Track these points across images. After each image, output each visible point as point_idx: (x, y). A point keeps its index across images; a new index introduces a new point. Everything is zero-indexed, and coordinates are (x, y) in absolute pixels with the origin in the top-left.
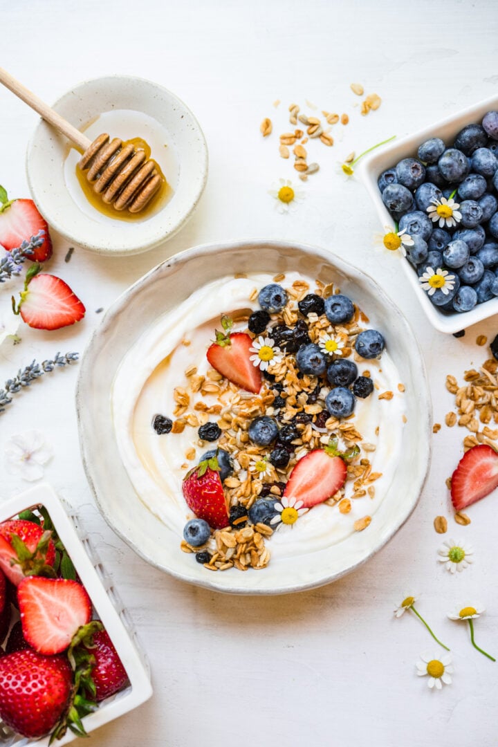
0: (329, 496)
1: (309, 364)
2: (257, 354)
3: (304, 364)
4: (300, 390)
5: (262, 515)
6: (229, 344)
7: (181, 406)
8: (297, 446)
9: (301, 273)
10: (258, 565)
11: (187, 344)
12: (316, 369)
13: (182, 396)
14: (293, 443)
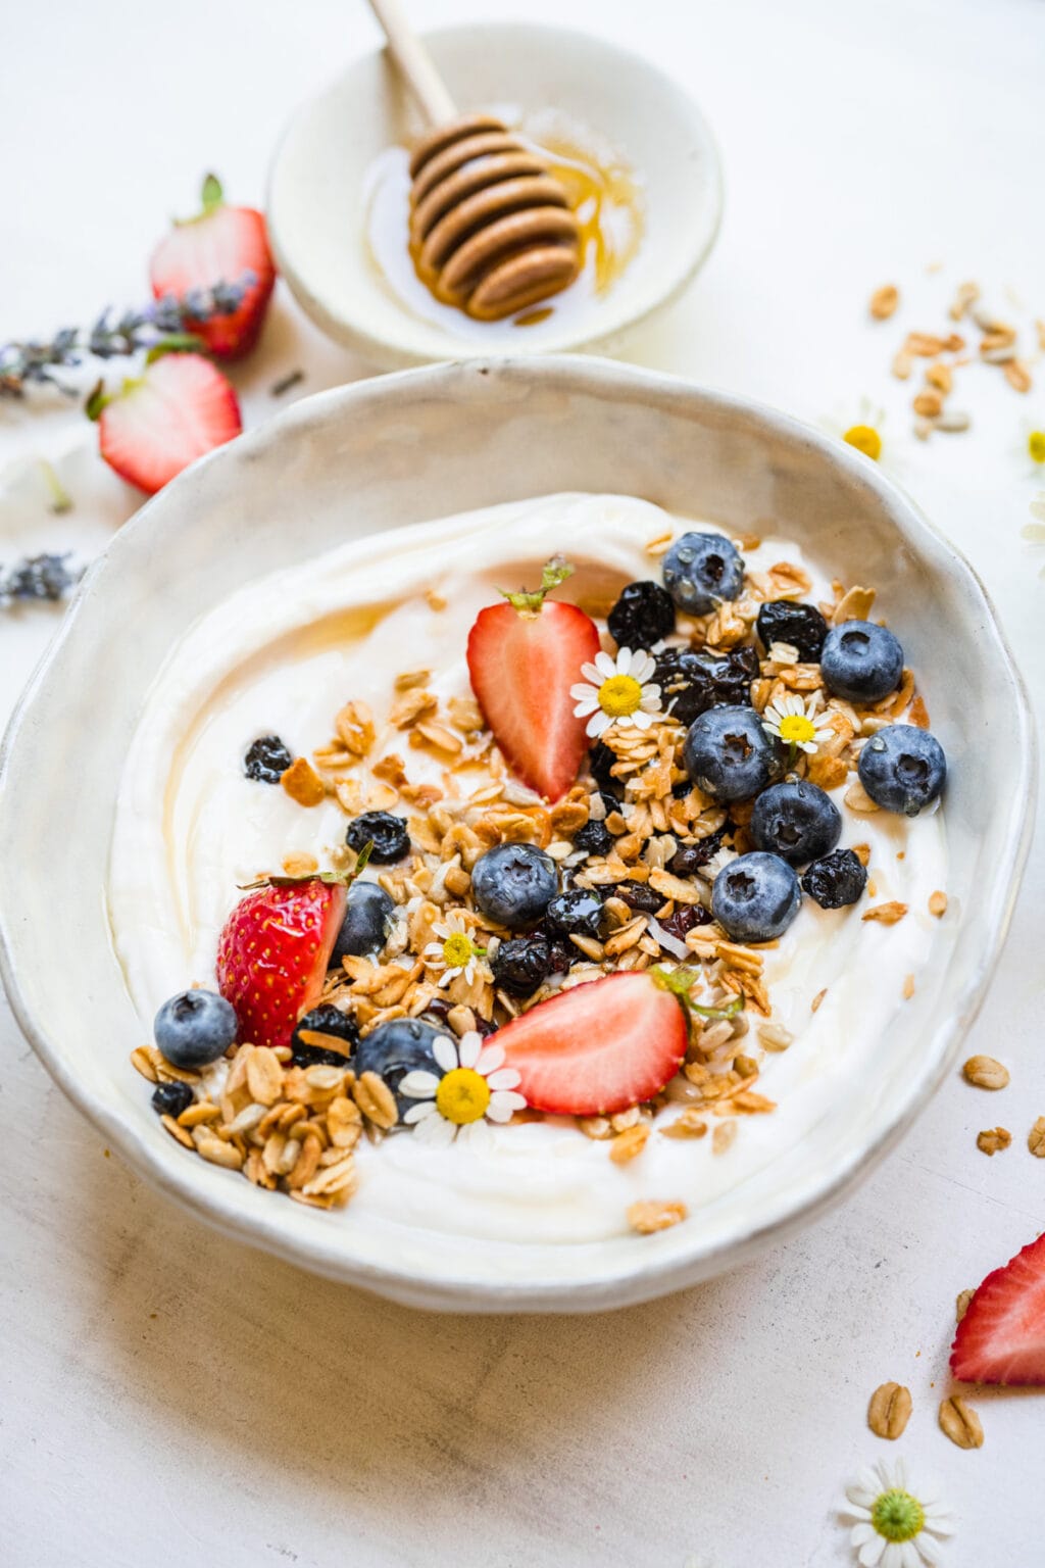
0: (601, 1109)
1: (718, 745)
2: (598, 687)
3: (703, 742)
4: (663, 827)
5: (386, 1054)
6: (535, 608)
7: (342, 747)
8: (585, 957)
9: (807, 551)
10: (307, 1189)
11: (437, 605)
12: (730, 771)
13: (360, 725)
14: (576, 938)
